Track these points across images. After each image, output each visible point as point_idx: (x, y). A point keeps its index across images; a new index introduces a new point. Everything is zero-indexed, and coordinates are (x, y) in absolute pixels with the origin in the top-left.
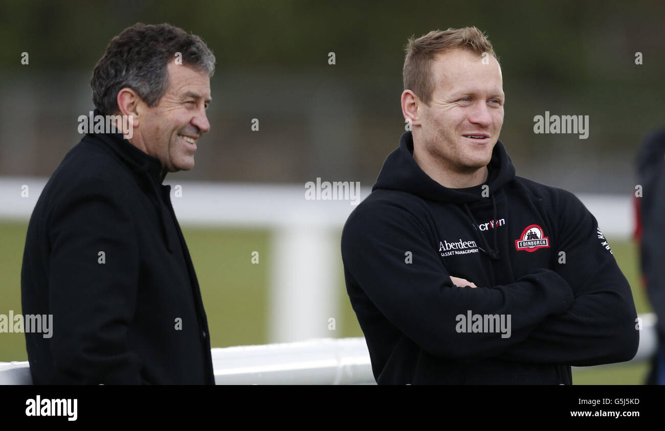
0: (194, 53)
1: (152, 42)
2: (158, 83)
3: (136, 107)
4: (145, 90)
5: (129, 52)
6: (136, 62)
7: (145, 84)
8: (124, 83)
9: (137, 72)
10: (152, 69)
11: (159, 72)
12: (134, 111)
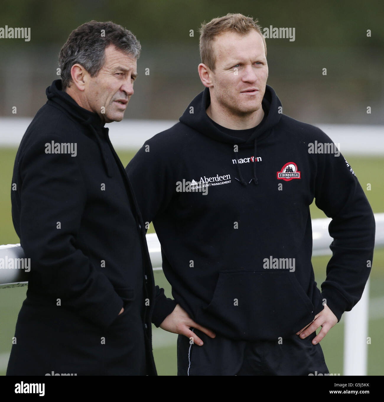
0: (124, 42)
1: (96, 33)
2: (97, 61)
3: (83, 77)
4: (89, 65)
5: (81, 39)
6: (84, 46)
7: (89, 61)
8: (75, 60)
9: (84, 52)
10: (94, 51)
11: (98, 53)
12: (82, 80)
